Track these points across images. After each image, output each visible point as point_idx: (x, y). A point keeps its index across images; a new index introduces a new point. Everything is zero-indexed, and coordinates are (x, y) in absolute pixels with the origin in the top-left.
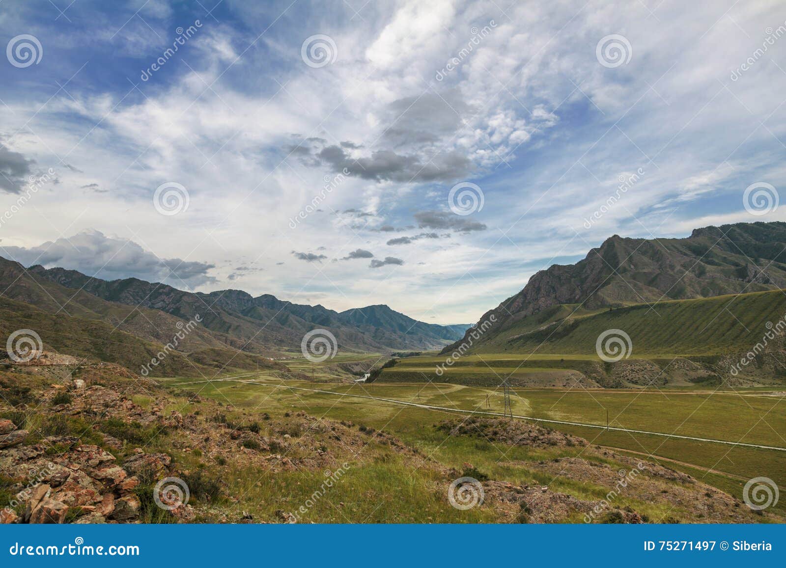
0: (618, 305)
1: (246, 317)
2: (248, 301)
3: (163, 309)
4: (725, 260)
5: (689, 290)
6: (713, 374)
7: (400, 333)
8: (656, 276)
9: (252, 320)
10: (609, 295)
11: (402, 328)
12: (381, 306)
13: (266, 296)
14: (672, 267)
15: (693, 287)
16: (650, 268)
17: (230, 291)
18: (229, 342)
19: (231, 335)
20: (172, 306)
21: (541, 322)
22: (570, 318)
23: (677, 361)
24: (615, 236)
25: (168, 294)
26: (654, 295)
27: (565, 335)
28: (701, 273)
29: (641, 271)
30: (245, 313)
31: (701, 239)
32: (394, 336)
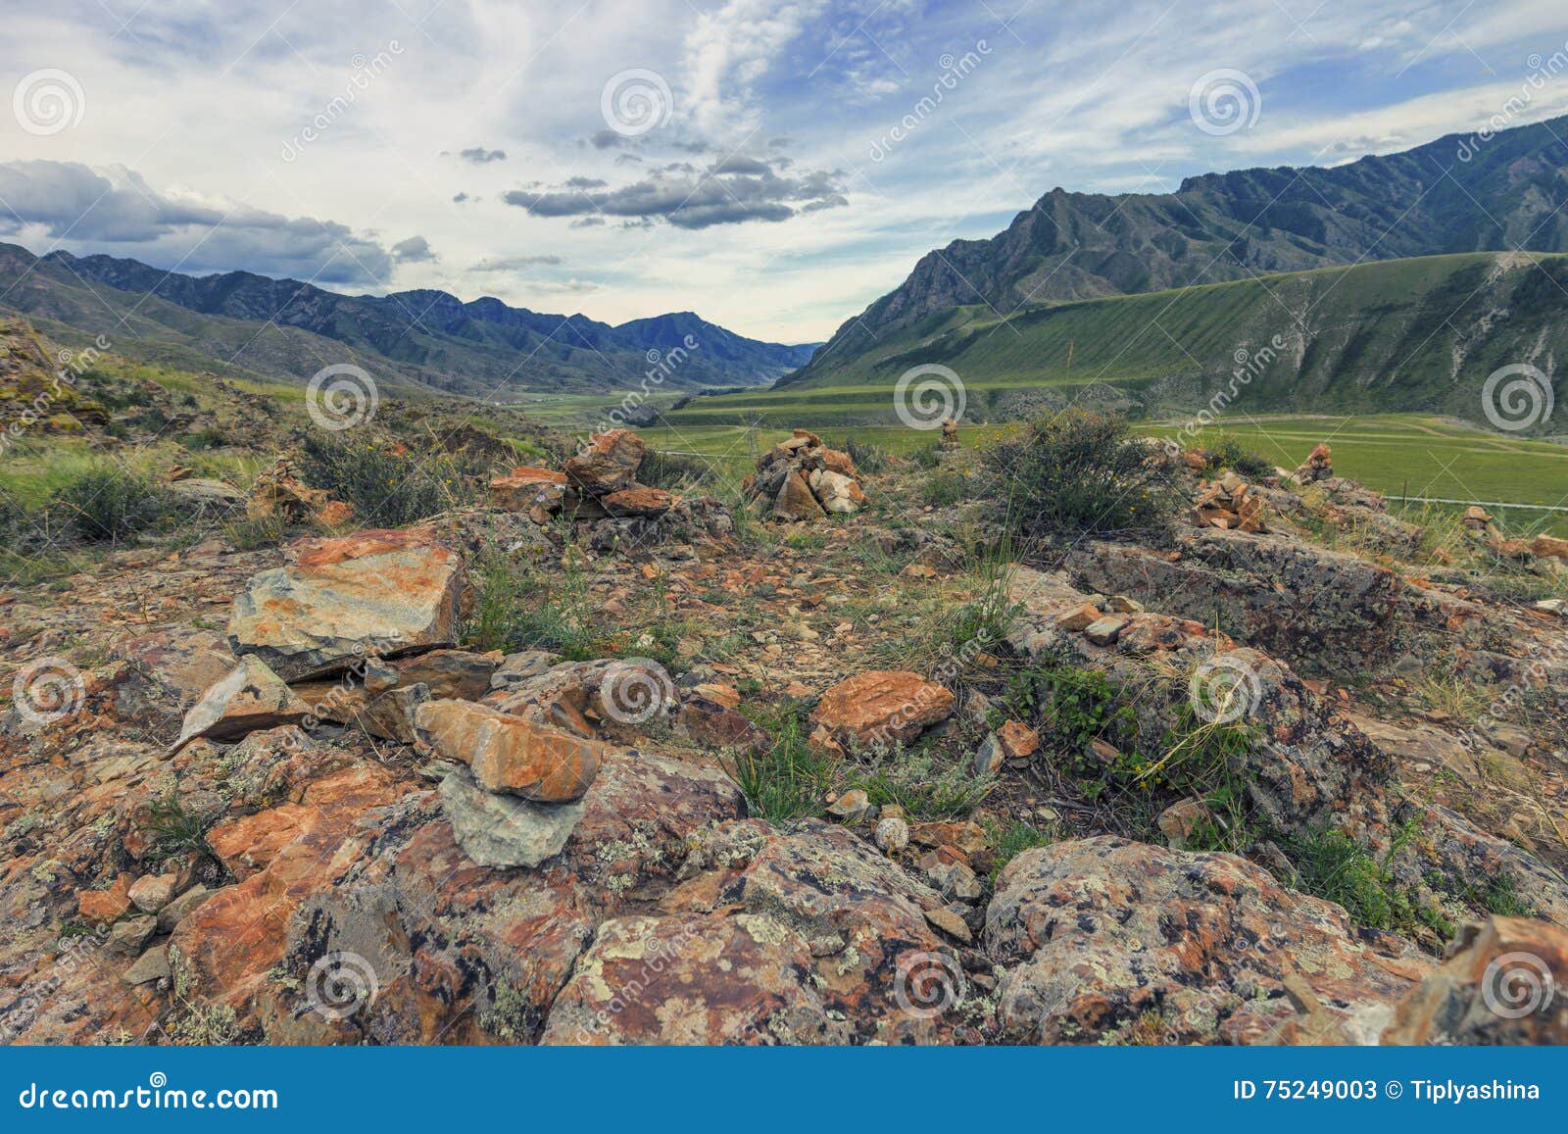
0: (1042, 305)
1: (453, 338)
2: (455, 308)
3: (303, 325)
4: (1220, 231)
5: (1155, 279)
6: (1138, 404)
7: (716, 358)
8: (1109, 259)
9: (464, 341)
10: (1032, 290)
11: (719, 349)
12: (685, 314)
13: (485, 300)
14: (1137, 243)
15: (1162, 276)
16: (1102, 242)
17: (421, 292)
18: (424, 378)
19: (429, 369)
20: (319, 319)
21: (924, 334)
22: (968, 328)
23: (1092, 387)
24: (1058, 189)
25: (308, 299)
26: (1100, 289)
27: (957, 354)
28: (1180, 253)
29: (1088, 249)
30: (452, 329)
31: (1195, 196)
32: (705, 363)
